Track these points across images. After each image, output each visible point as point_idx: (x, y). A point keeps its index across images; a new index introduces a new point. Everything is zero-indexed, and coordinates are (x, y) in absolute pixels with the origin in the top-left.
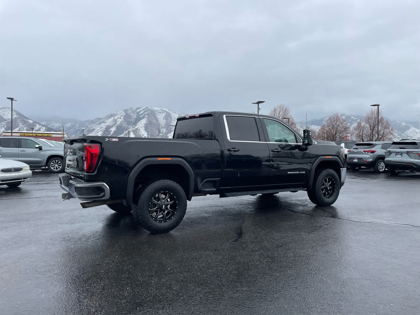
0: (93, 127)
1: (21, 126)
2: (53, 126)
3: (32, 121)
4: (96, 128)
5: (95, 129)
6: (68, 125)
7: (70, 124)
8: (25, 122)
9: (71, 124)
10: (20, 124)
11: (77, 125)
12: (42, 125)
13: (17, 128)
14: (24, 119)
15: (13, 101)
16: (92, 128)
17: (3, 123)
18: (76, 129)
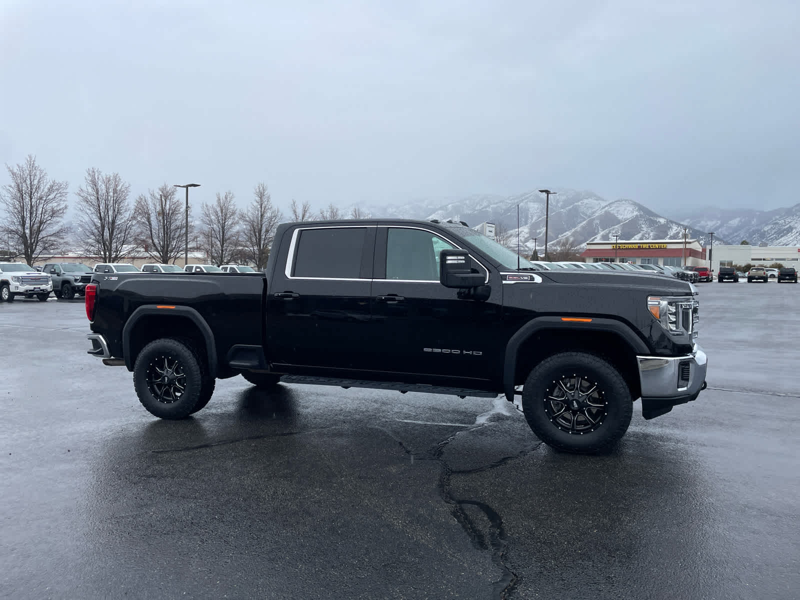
0: (790, 223)
1: (645, 229)
2: (703, 227)
3: (665, 219)
4: (796, 225)
5: (796, 228)
6: (735, 222)
7: (738, 219)
8: (652, 223)
9: (740, 221)
10: (643, 226)
11: (754, 222)
12: (682, 227)
13: (638, 235)
14: (650, 217)
15: (549, 195)
16: (788, 226)
17: (616, 226)
18: (751, 230)
